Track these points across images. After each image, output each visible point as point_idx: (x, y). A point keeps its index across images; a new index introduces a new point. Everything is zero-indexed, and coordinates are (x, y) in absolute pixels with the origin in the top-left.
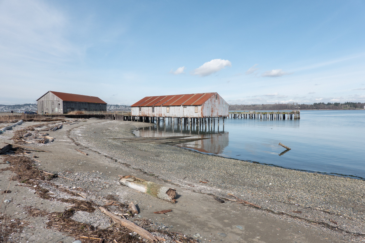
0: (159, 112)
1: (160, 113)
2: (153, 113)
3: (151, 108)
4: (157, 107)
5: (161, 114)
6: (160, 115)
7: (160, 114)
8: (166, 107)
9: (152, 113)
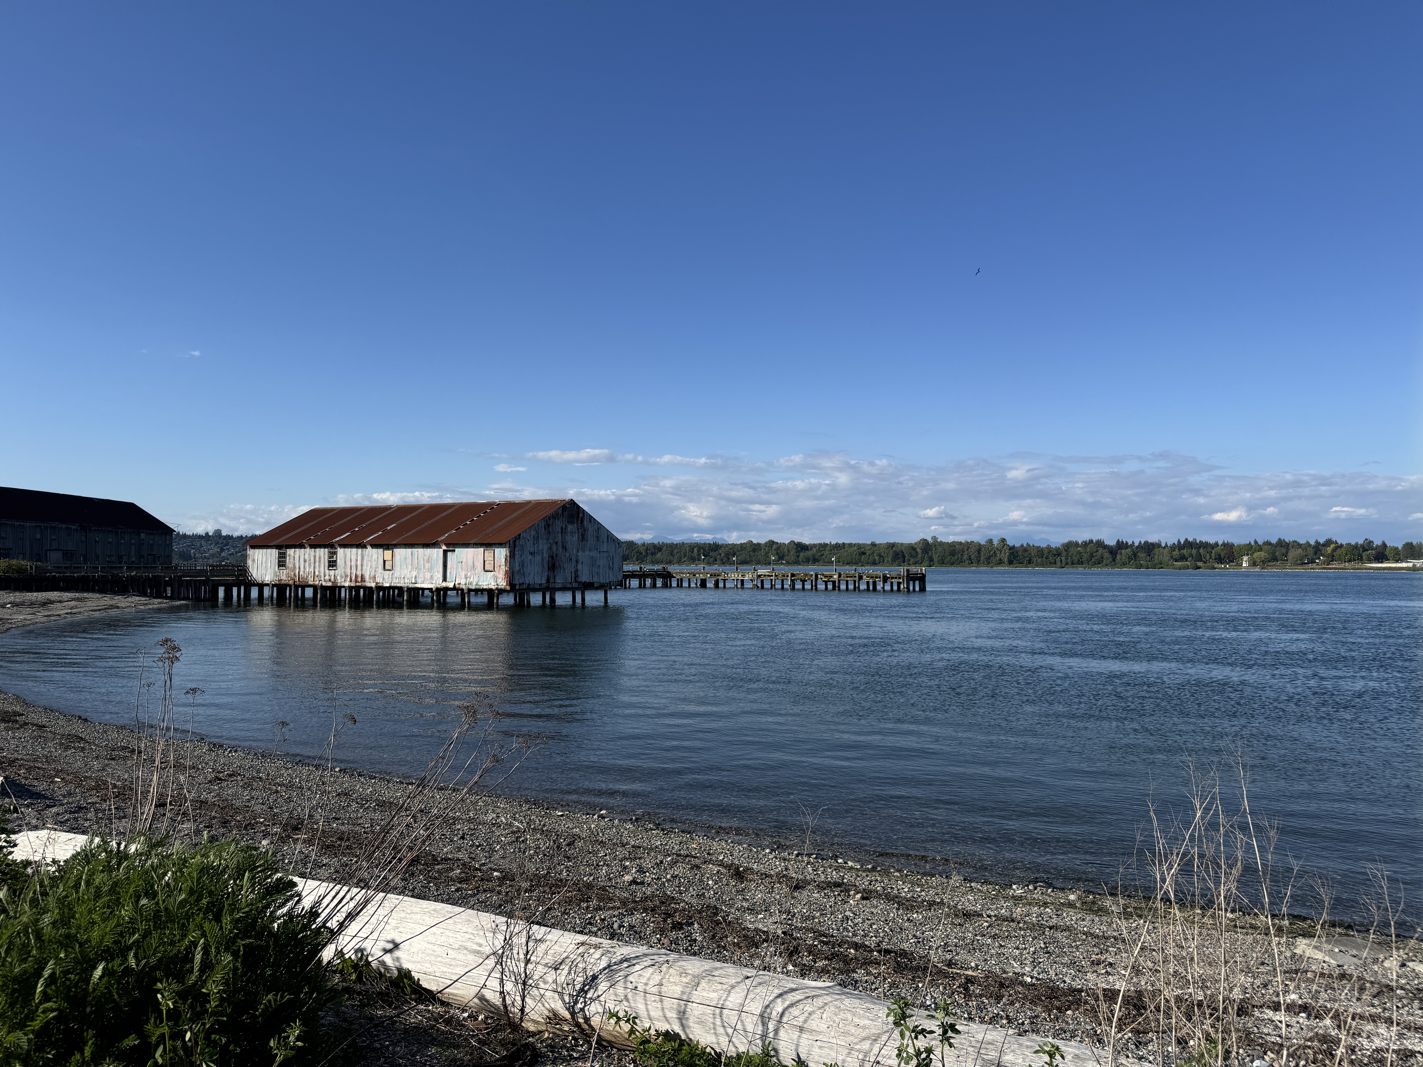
0: (354, 569)
1: (359, 573)
2: (332, 573)
3: (323, 553)
4: (348, 551)
5: (362, 576)
6: (359, 579)
7: (356, 576)
8: (380, 551)
9: (327, 571)
